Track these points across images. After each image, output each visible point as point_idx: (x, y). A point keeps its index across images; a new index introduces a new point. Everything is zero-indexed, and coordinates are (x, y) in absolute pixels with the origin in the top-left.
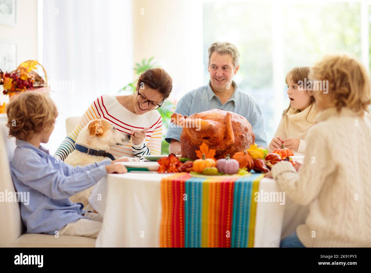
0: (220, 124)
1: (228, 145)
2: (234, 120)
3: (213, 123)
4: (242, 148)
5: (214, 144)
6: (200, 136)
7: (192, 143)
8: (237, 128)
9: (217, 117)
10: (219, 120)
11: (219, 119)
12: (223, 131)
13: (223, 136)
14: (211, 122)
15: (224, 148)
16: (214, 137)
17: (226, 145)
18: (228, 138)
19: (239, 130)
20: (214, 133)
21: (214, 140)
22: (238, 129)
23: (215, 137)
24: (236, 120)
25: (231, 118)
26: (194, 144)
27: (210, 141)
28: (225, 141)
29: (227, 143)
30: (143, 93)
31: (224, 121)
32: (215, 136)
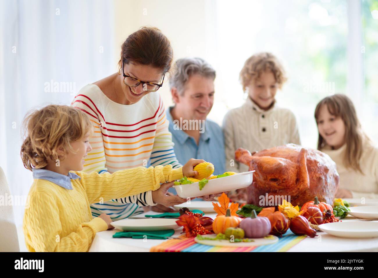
0: (292, 163)
1: (300, 190)
2: (310, 158)
3: (282, 162)
4: (319, 192)
5: (283, 188)
6: (266, 177)
7: (259, 186)
8: (313, 168)
9: (289, 154)
10: (291, 158)
11: (292, 156)
12: (295, 172)
13: (294, 178)
14: (281, 160)
15: (296, 192)
16: (283, 178)
17: (299, 189)
18: (301, 181)
19: (317, 171)
20: (284, 174)
21: (283, 182)
22: (316, 169)
23: (285, 179)
24: (313, 158)
25: (306, 156)
26: (261, 187)
27: (278, 183)
28: (297, 184)
29: (300, 186)
30: (131, 73)
31: (297, 159)
32: (285, 177)
